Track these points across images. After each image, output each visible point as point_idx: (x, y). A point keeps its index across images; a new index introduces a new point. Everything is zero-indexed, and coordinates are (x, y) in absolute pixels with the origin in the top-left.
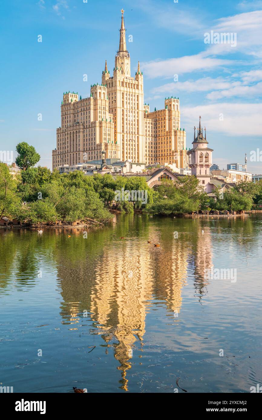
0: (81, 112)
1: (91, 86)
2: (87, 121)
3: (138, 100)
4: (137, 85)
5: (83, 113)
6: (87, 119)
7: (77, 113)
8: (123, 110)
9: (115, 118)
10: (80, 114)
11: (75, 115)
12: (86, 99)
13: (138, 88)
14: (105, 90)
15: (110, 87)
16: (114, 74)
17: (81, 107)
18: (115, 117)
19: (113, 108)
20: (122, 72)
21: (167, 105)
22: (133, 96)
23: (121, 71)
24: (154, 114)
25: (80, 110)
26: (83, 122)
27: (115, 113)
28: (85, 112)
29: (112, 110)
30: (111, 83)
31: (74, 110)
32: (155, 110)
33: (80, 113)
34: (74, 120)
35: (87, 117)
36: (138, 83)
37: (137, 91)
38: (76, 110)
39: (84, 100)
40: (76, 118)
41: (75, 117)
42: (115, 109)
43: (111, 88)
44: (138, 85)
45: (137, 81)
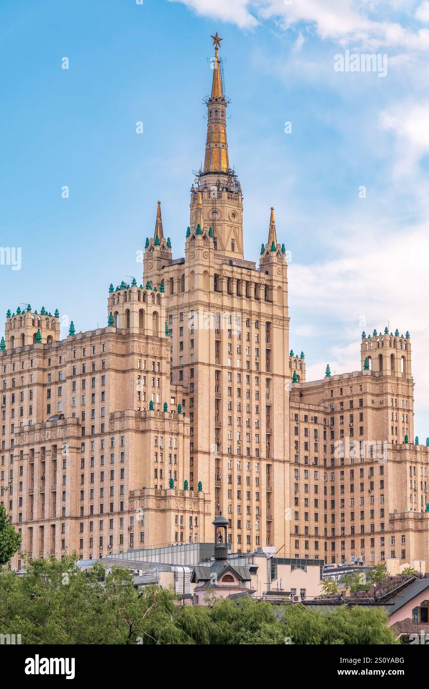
0: (71, 377)
1: (111, 289)
2: (93, 410)
3: (268, 339)
4: (267, 286)
5: (78, 381)
6: (93, 402)
7: (56, 383)
8: (218, 373)
9: (192, 400)
10: (67, 386)
11: (49, 391)
12: (94, 332)
13: (269, 300)
14: (159, 303)
15: (172, 293)
16: (187, 250)
17: (72, 362)
18: (191, 395)
19: (183, 367)
20: (215, 243)
21: (370, 357)
22: (253, 326)
23: (211, 240)
24: (323, 386)
25: (67, 371)
26: (78, 415)
27: (192, 384)
28: (88, 379)
29: (181, 372)
30: (175, 281)
31: (46, 373)
32: (328, 373)
33: (69, 382)
34: (46, 407)
35: (93, 395)
36: (271, 280)
37: (264, 308)
38: (53, 372)
39: (84, 336)
40: (52, 401)
41: (49, 397)
42: (192, 370)
43: (175, 298)
44: (268, 289)
45: (267, 273)
